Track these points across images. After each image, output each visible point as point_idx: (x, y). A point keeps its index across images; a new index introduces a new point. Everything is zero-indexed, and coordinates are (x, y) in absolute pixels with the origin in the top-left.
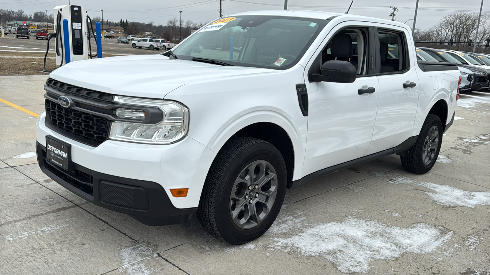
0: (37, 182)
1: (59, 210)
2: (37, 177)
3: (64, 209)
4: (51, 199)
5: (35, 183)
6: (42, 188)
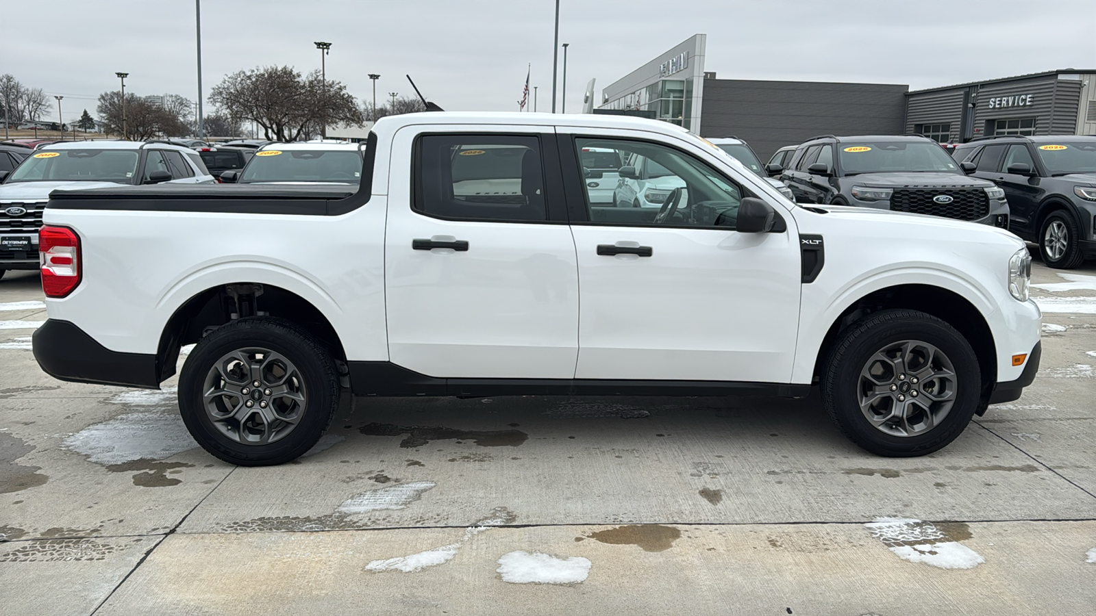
0: (1050, 469)
1: (1001, 421)
2: (1054, 480)
3: (995, 421)
4: (1016, 435)
5: (1055, 468)
6: (1036, 456)
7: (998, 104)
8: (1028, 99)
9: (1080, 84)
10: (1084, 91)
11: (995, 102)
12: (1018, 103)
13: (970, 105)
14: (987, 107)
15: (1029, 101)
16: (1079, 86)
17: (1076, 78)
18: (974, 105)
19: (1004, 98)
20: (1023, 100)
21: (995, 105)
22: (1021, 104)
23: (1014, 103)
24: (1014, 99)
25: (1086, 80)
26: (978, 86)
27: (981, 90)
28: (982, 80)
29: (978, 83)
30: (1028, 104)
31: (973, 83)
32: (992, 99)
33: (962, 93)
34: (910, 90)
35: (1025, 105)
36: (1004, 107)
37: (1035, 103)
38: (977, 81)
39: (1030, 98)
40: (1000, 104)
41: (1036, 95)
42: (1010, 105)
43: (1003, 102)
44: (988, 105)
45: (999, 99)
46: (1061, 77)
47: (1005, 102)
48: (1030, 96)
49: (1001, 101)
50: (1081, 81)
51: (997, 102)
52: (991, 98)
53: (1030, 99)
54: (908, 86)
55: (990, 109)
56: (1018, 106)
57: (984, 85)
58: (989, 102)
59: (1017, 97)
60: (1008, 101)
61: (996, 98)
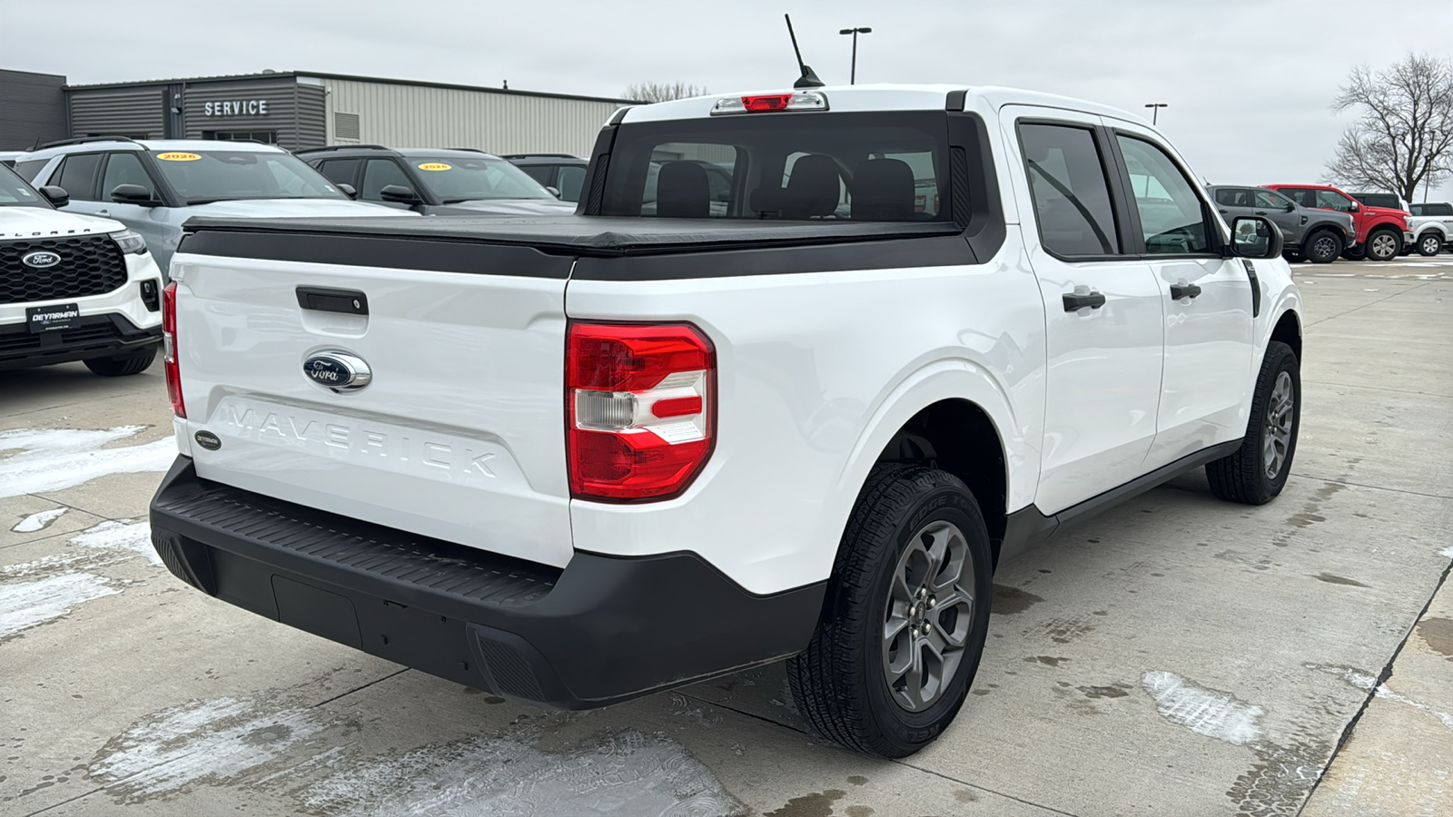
7: (218, 111)
8: (261, 107)
9: (323, 91)
10: (328, 98)
11: (213, 108)
12: (248, 110)
13: (175, 110)
14: (202, 114)
15: (263, 109)
16: (321, 93)
17: (316, 82)
18: (179, 109)
19: (225, 104)
20: (253, 107)
21: (213, 112)
22: (253, 112)
23: (241, 110)
24: (241, 106)
25: (330, 86)
26: (182, 84)
27: (187, 91)
28: (188, 77)
29: (182, 80)
30: (262, 112)
31: (173, 80)
32: (208, 104)
33: (160, 92)
34: (70, 83)
35: (257, 114)
36: (227, 115)
37: (271, 112)
38: (179, 78)
39: (263, 104)
40: (222, 111)
41: (271, 102)
42: (237, 111)
43: (225, 108)
44: (204, 111)
45: (219, 104)
46: (300, 80)
47: (228, 108)
48: (264, 102)
49: (222, 106)
50: (324, 87)
51: (217, 108)
52: (206, 102)
53: (264, 107)
54: (65, 77)
55: (206, 116)
56: (248, 114)
57: (191, 83)
58: (204, 107)
59: (244, 103)
60: (232, 107)
61: (213, 102)
